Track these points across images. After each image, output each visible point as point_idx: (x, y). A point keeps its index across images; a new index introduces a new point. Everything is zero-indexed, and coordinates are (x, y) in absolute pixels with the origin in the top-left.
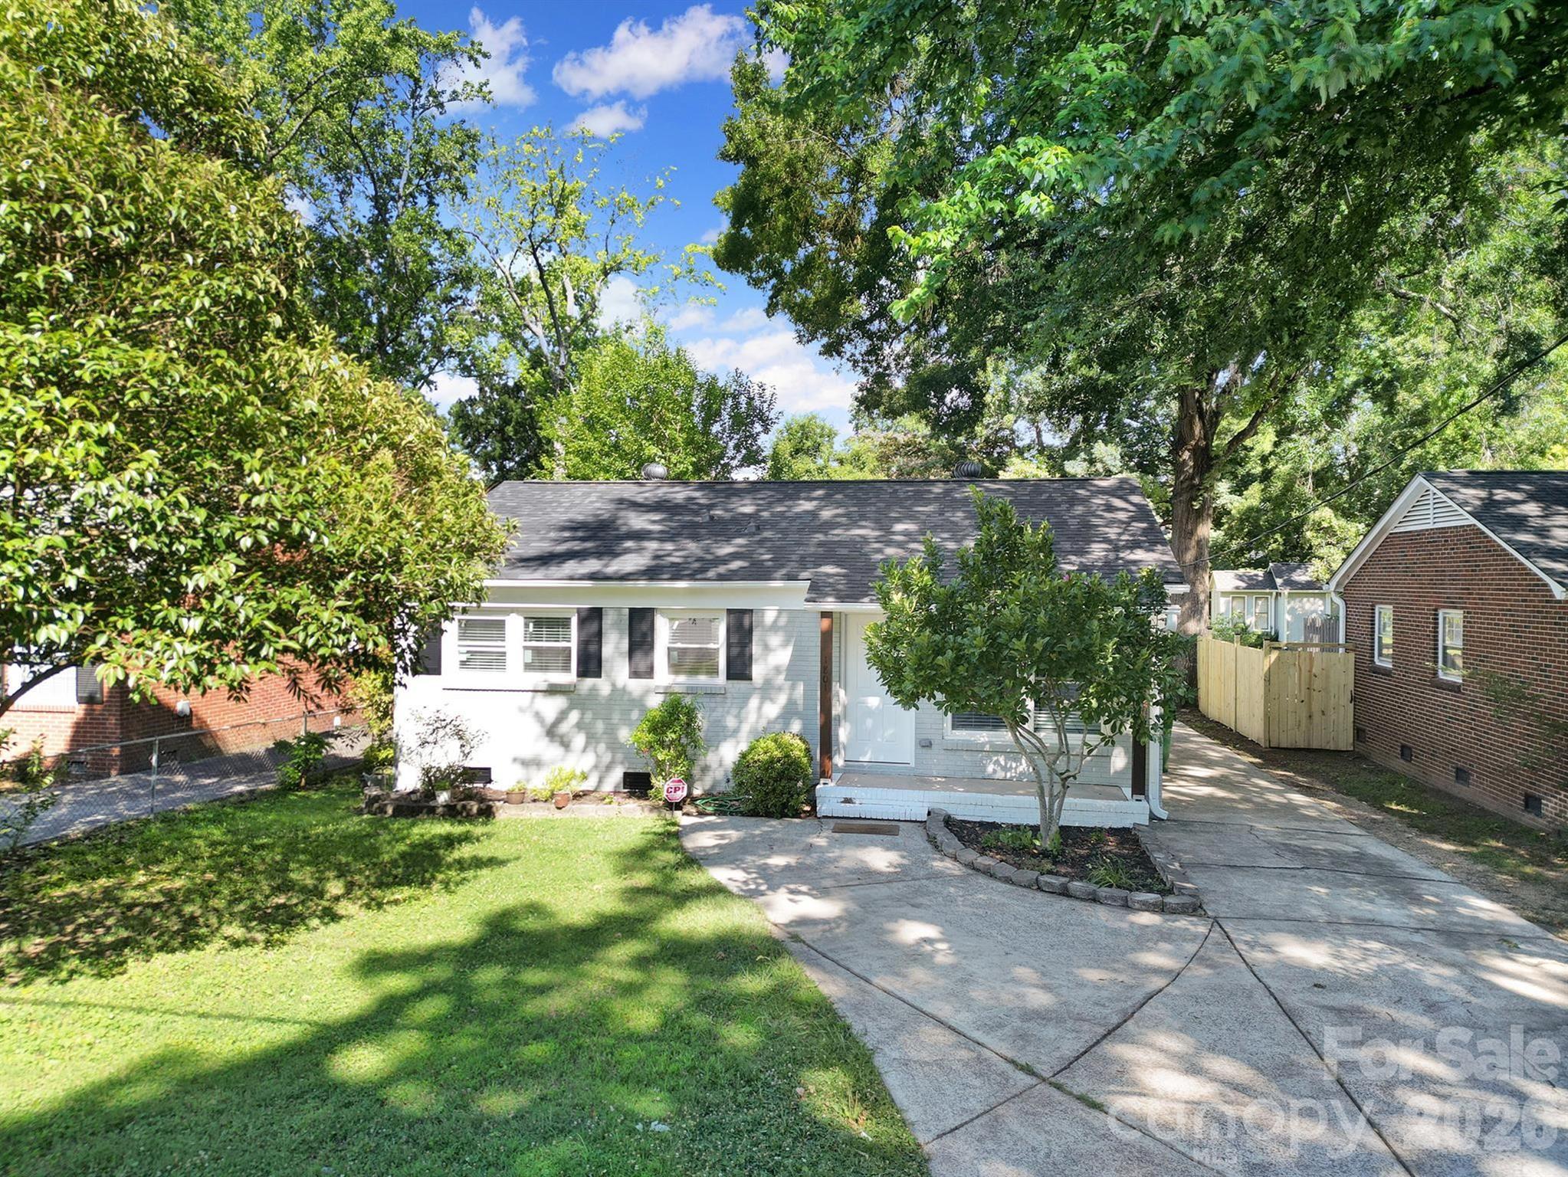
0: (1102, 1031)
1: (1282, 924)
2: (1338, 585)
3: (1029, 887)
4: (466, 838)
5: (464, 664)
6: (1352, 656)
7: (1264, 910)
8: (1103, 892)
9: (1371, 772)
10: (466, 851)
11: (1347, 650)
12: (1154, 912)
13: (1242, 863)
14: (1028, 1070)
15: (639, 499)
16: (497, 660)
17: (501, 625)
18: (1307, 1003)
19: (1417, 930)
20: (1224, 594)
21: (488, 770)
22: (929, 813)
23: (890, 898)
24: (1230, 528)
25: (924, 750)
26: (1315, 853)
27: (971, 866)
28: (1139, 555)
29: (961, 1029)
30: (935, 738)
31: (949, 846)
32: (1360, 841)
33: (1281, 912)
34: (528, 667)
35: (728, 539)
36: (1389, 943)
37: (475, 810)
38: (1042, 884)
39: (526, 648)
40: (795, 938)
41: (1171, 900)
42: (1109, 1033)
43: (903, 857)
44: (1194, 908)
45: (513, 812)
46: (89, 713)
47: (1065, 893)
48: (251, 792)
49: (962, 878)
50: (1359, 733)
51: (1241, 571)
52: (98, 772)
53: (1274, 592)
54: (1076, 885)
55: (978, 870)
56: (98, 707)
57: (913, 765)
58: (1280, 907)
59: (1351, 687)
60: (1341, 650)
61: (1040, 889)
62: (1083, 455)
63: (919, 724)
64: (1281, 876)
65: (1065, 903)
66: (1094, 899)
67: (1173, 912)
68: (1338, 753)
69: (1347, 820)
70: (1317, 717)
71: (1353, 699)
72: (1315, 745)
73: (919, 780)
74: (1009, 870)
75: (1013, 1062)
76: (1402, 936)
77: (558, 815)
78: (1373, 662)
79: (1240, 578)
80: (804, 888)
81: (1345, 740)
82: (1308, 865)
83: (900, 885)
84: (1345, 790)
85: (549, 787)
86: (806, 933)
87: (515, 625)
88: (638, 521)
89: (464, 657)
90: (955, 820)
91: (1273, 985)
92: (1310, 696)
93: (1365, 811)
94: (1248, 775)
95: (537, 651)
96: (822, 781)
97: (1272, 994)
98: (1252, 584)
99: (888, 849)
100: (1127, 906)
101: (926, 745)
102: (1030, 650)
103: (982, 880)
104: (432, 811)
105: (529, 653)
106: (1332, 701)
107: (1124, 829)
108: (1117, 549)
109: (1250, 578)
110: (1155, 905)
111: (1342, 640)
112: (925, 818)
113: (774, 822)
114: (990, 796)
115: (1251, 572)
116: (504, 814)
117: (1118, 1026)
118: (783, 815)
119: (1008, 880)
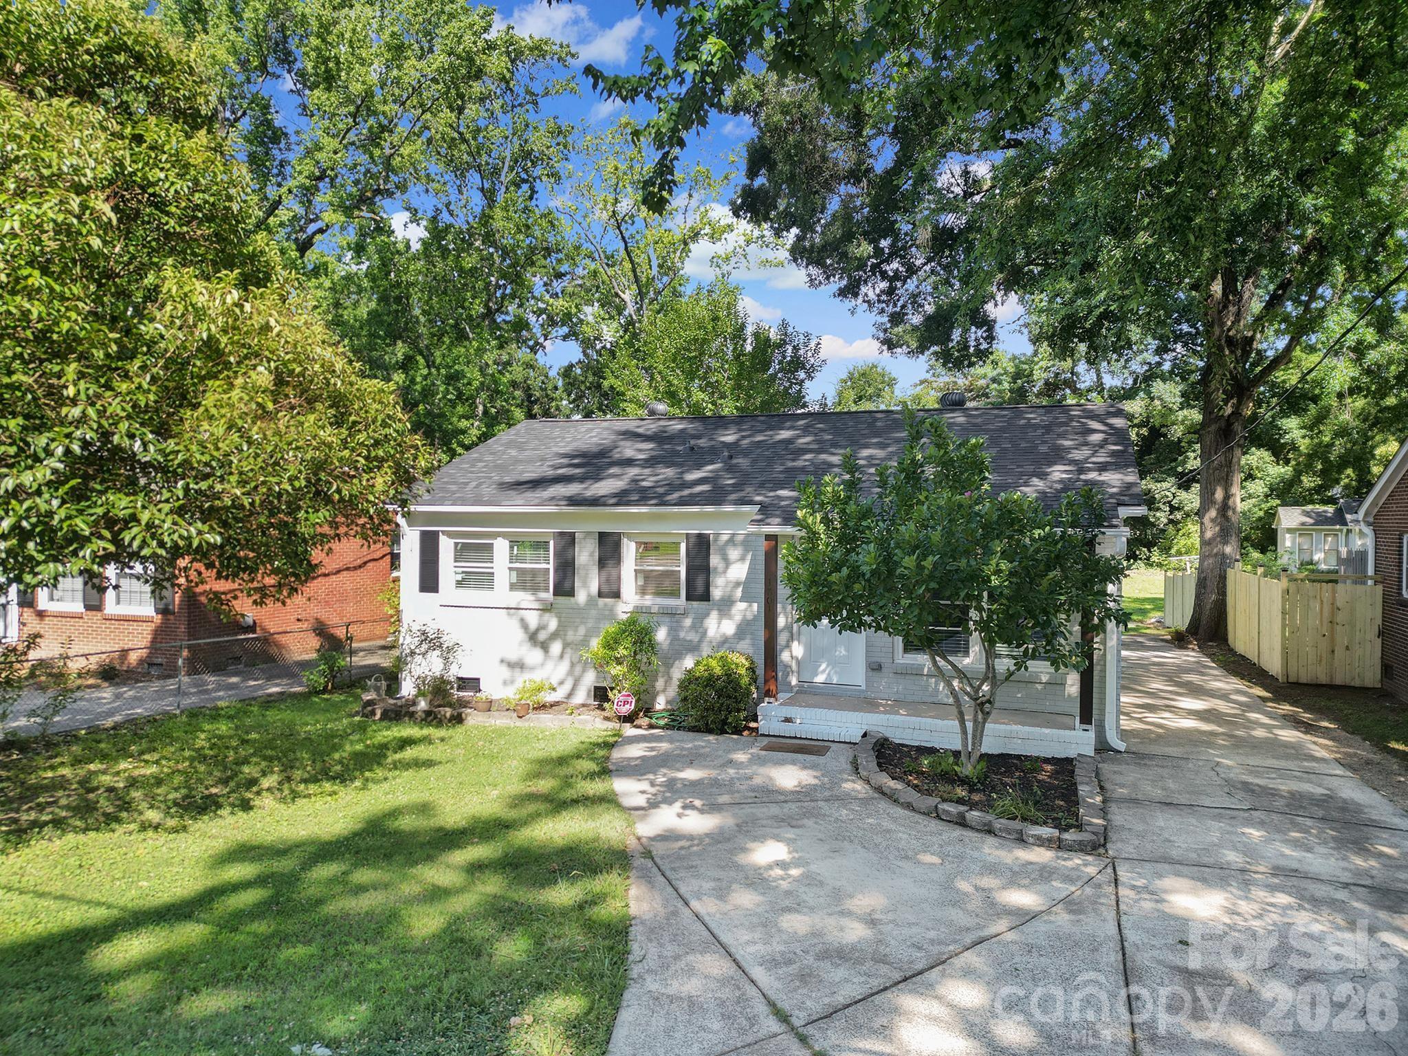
0: (897, 976)
1: (1185, 869)
2: (1366, 514)
3: (927, 814)
4: (427, 740)
5: (460, 584)
6: (1380, 588)
7: (1174, 853)
8: (999, 824)
9: (1393, 710)
10: (409, 753)
11: (1376, 583)
12: (1049, 848)
13: (1184, 801)
14: (783, 1017)
15: (640, 430)
16: (484, 580)
17: (489, 548)
18: (1160, 962)
19: (1346, 885)
20: (1290, 531)
21: (478, 679)
22: (865, 735)
23: (775, 817)
24: (1298, 464)
25: (874, 673)
26: (1273, 793)
27: (880, 790)
28: (1106, 477)
29: (743, 963)
30: (885, 661)
31: (865, 769)
32: (1334, 783)
33: (1194, 856)
34: (513, 587)
35: (699, 466)
36: (1302, 898)
37: (448, 715)
38: (940, 812)
39: (510, 569)
40: (648, 854)
41: (1069, 836)
42: (905, 979)
43: (816, 777)
44: (1097, 846)
45: (480, 719)
46: (165, 622)
47: (962, 822)
48: (282, 693)
49: (865, 802)
50: (1387, 669)
51: (1310, 507)
52: (170, 672)
53: (1345, 529)
54: (974, 815)
55: (884, 794)
56: (172, 617)
57: (864, 687)
58: (1196, 850)
59: (1379, 621)
60: (1370, 582)
61: (938, 817)
62: (1142, 394)
63: (869, 646)
64: (1218, 818)
65: (958, 832)
66: (990, 831)
67: (1070, 849)
68: (1363, 690)
69: (1336, 760)
70: (1340, 652)
71: (1381, 634)
72: (1338, 681)
73: (866, 703)
74: (912, 796)
75: (772, 1004)
76: (1321, 891)
77: (519, 723)
78: (1400, 594)
79: (1307, 514)
80: (698, 803)
81: (1371, 675)
82: (1257, 805)
83: (793, 806)
84: (1351, 727)
85: (518, 697)
86: (659, 849)
87: (501, 547)
88: (628, 450)
89: (459, 577)
90: (891, 743)
91: (1132, 936)
92: (1332, 632)
93: (1364, 751)
94: (1248, 707)
95: (521, 572)
96: (767, 699)
97: (1123, 948)
98: (1321, 520)
99: (805, 768)
100: (1021, 840)
101: (875, 668)
102: (920, 567)
103: (883, 805)
104: (412, 715)
105: (514, 574)
106: (1358, 636)
107: (1067, 759)
108: (1081, 471)
109: (1319, 514)
110: (1050, 840)
111: (1371, 571)
112: (858, 739)
113: (711, 738)
114: (930, 720)
115: (1320, 508)
116: (474, 719)
117: (920, 973)
118: (723, 732)
119: (909, 806)
